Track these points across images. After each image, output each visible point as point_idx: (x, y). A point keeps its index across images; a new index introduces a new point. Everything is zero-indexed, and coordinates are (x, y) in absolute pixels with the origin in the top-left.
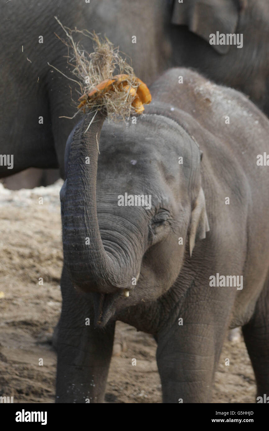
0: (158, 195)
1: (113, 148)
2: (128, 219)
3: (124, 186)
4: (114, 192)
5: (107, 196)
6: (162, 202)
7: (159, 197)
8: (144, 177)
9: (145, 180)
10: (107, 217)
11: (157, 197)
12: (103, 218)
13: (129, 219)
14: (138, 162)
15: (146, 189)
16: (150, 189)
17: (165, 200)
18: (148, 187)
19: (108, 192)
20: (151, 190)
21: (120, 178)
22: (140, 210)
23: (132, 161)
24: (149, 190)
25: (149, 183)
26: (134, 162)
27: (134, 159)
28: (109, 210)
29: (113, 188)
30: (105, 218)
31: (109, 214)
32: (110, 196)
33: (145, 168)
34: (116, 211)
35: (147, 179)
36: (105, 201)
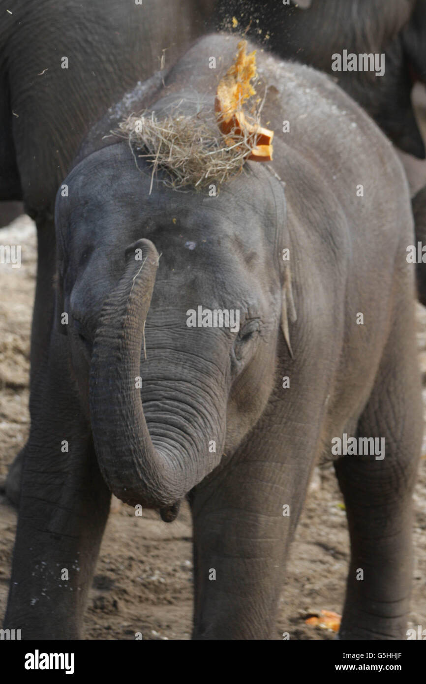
0: (241, 301)
1: (152, 223)
2: (200, 355)
3: (182, 293)
4: (168, 306)
5: (157, 313)
6: (248, 310)
7: (243, 304)
8: (214, 272)
9: (216, 278)
10: (166, 357)
11: (241, 305)
12: (159, 360)
13: (202, 354)
14: (199, 244)
15: (221, 293)
16: (226, 293)
17: (253, 306)
18: (224, 290)
19: (158, 307)
20: (229, 294)
21: (174, 278)
22: (216, 335)
23: (188, 243)
24: (226, 295)
25: (224, 283)
26: (191, 245)
27: (190, 239)
28: (167, 343)
29: (165, 298)
30: (162, 359)
31: (168, 350)
32: (163, 313)
33: (212, 255)
34: (178, 344)
35: (219, 276)
36: (156, 324)
